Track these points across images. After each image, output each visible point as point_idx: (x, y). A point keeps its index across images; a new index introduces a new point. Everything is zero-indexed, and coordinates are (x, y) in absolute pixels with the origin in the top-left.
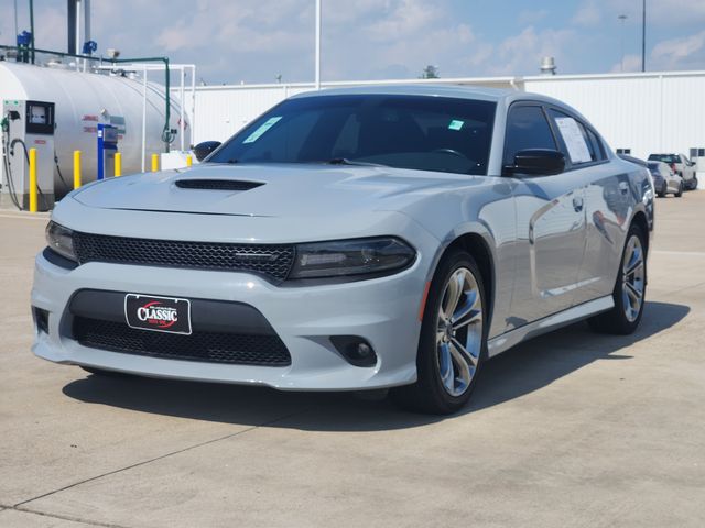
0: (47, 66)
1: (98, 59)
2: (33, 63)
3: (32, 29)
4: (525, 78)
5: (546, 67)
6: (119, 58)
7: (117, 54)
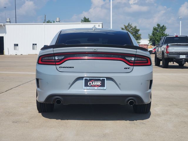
4: (6, 24)
5: (8, 21)
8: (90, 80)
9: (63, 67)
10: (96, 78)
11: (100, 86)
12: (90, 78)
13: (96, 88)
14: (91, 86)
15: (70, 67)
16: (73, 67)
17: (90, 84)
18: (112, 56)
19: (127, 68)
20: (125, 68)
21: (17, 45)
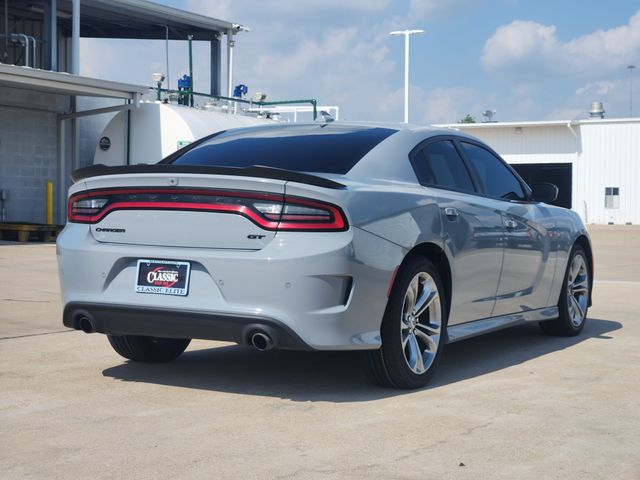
0: (204, 108)
1: (248, 102)
2: (192, 105)
3: (191, 74)
4: (581, 121)
5: (595, 111)
6: (265, 101)
7: (264, 97)
8: (154, 267)
9: (104, 230)
10: (166, 262)
11: (175, 285)
12: (153, 262)
13: (163, 290)
14: (153, 284)
15: (117, 231)
16: (124, 231)
17: (152, 278)
18: (218, 199)
19: (255, 237)
20: (249, 237)
21: (616, 191)
